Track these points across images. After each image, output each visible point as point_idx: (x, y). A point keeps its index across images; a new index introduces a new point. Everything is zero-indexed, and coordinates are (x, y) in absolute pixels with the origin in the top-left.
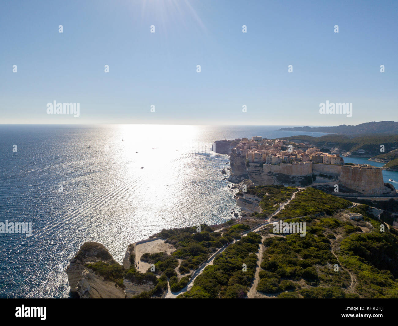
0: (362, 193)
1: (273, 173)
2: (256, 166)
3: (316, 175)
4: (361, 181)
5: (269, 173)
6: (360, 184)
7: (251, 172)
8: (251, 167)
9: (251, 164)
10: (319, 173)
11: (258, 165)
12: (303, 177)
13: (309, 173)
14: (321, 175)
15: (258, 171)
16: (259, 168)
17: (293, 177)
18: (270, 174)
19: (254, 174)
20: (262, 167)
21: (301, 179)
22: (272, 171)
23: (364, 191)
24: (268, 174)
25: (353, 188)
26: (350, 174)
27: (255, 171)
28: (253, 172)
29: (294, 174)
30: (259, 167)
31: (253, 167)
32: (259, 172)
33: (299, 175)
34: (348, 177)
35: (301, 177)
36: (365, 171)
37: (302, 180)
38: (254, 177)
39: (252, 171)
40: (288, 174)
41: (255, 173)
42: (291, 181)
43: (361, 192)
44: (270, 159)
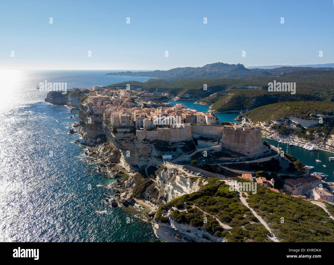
0: (247, 156)
1: (149, 140)
2: (126, 132)
3: (197, 139)
4: (245, 143)
5: (145, 140)
6: (244, 146)
7: (120, 140)
8: (119, 134)
9: (118, 130)
10: (199, 136)
11: (128, 130)
12: (183, 141)
13: (189, 137)
14: (202, 138)
15: (128, 137)
16: (130, 134)
17: (173, 143)
18: (146, 142)
19: (124, 142)
20: (135, 134)
21: (182, 144)
22: (148, 138)
23: (248, 153)
24: (144, 142)
25: (237, 150)
26: (233, 136)
27: (124, 138)
28: (123, 140)
29: (173, 140)
30: (129, 132)
31: (122, 134)
32: (130, 139)
33: (178, 140)
34: (231, 139)
35: (181, 142)
36: (249, 132)
37: (182, 146)
38: (124, 145)
39: (121, 138)
40: (166, 140)
41: (125, 140)
42: (172, 147)
43: (246, 154)
44: (140, 122)
